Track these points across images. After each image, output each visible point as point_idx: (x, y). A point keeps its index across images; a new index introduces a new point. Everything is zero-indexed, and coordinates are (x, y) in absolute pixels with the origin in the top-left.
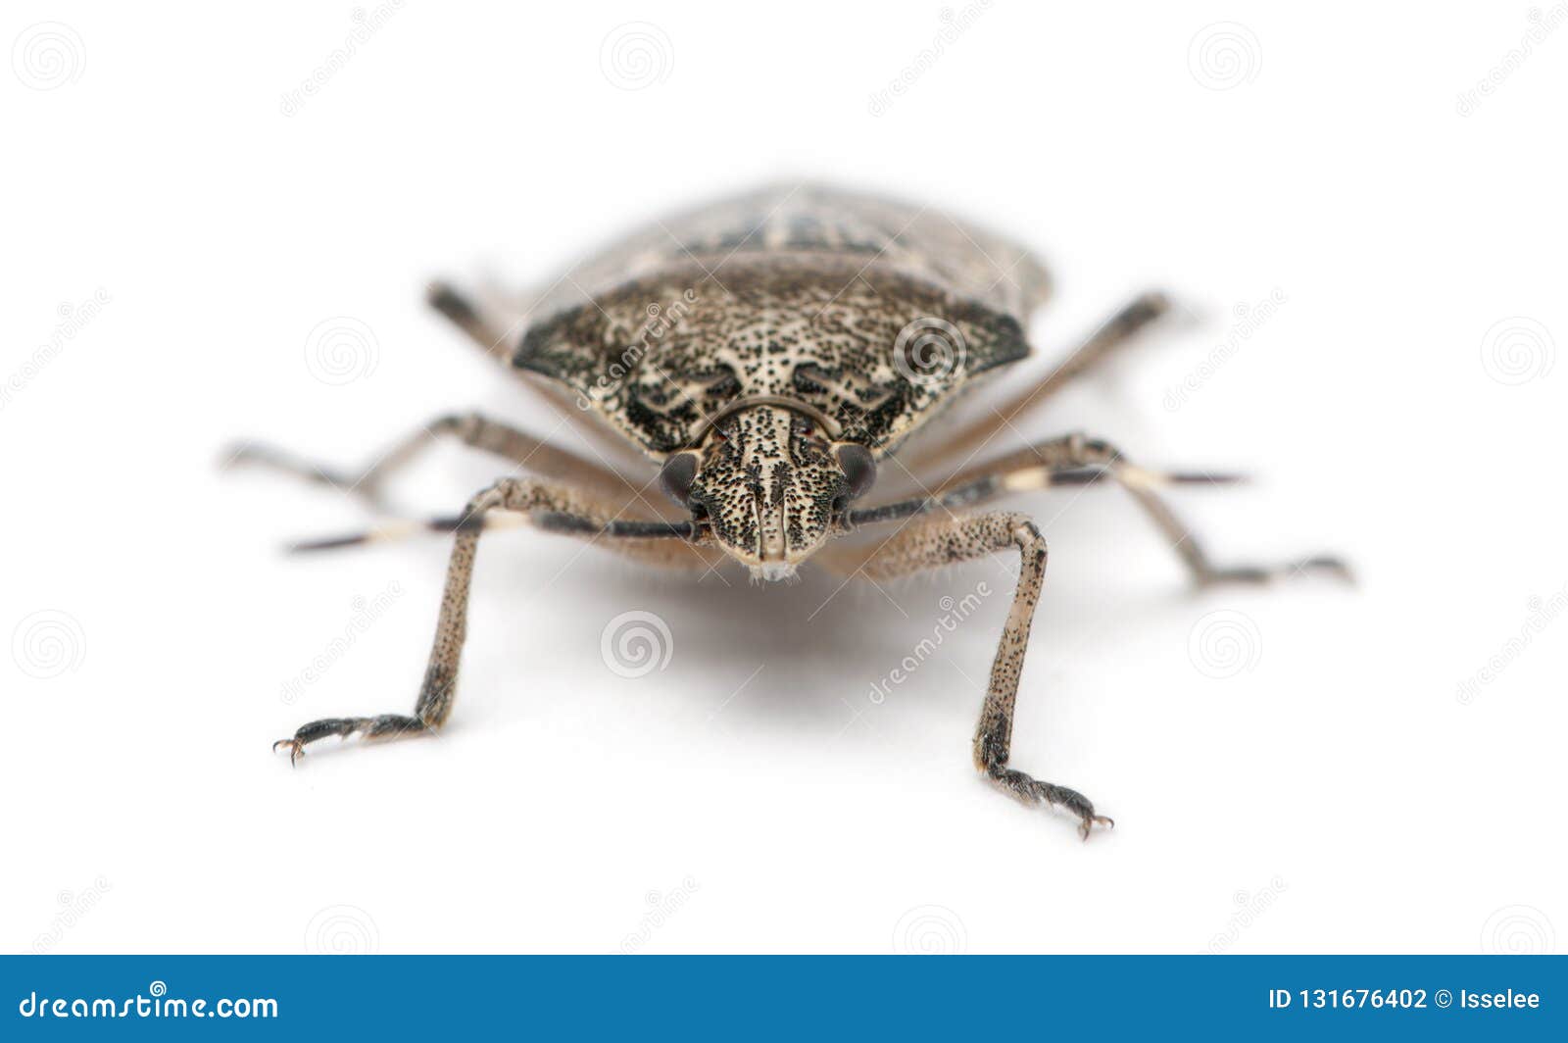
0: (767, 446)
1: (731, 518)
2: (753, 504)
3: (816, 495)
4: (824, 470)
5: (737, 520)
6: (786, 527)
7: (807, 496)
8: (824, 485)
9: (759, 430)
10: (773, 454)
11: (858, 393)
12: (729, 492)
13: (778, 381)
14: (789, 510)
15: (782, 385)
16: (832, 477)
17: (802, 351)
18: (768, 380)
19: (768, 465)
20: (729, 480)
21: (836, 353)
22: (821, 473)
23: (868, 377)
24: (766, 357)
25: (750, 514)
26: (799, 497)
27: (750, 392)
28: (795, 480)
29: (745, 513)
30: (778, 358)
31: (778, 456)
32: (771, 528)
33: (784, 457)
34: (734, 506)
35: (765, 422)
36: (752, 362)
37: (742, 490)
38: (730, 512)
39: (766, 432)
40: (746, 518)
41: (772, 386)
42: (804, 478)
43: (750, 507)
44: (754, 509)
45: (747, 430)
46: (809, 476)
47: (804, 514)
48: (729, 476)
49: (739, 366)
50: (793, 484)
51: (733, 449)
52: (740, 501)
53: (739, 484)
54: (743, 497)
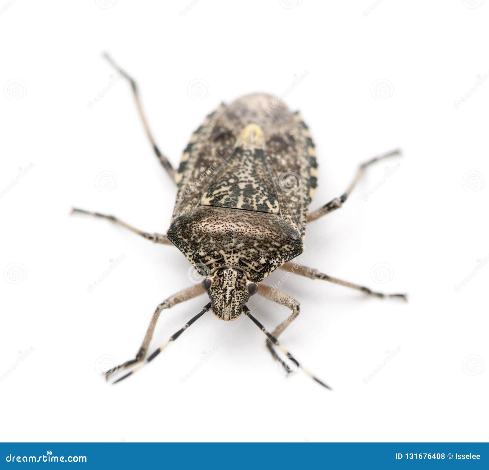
0: (230, 283)
1: (217, 306)
2: (223, 302)
3: (240, 301)
4: (243, 292)
5: (218, 306)
6: (231, 311)
7: (238, 302)
8: (243, 297)
9: (228, 277)
10: (230, 286)
11: (255, 267)
12: (218, 296)
13: (235, 262)
14: (232, 305)
15: (236, 264)
16: (245, 294)
17: (242, 254)
18: (232, 262)
19: (229, 289)
20: (218, 292)
21: (251, 255)
22: (243, 293)
23: (258, 261)
24: (232, 254)
25: (222, 304)
26: (235, 302)
27: (227, 264)
28: (235, 296)
29: (221, 304)
30: (235, 255)
31: (232, 287)
32: (227, 311)
33: (234, 287)
34: (218, 302)
35: (230, 274)
36: (228, 256)
37: (221, 297)
38: (217, 303)
39: (230, 278)
40: (221, 305)
41: (233, 263)
42: (238, 295)
43: (222, 302)
44: (223, 304)
45: (225, 277)
46: (239, 294)
47: (236, 307)
48: (219, 291)
49: (225, 256)
50: (235, 297)
51: (221, 282)
52: (220, 300)
53: (220, 295)
54: (221, 299)
